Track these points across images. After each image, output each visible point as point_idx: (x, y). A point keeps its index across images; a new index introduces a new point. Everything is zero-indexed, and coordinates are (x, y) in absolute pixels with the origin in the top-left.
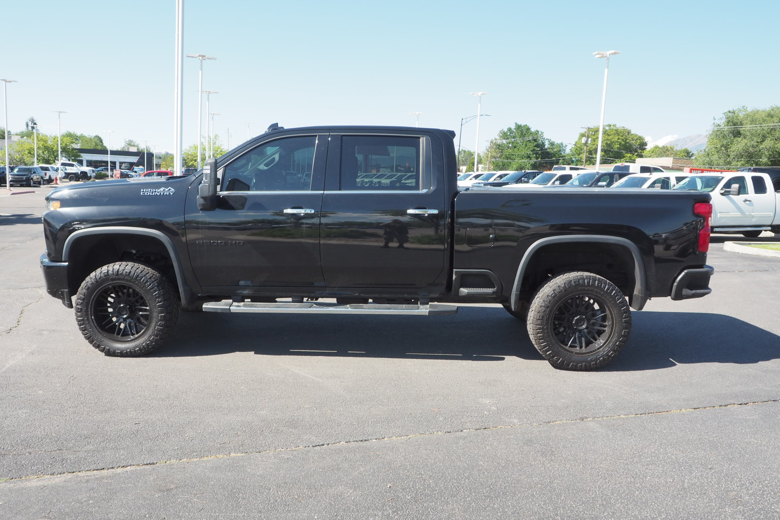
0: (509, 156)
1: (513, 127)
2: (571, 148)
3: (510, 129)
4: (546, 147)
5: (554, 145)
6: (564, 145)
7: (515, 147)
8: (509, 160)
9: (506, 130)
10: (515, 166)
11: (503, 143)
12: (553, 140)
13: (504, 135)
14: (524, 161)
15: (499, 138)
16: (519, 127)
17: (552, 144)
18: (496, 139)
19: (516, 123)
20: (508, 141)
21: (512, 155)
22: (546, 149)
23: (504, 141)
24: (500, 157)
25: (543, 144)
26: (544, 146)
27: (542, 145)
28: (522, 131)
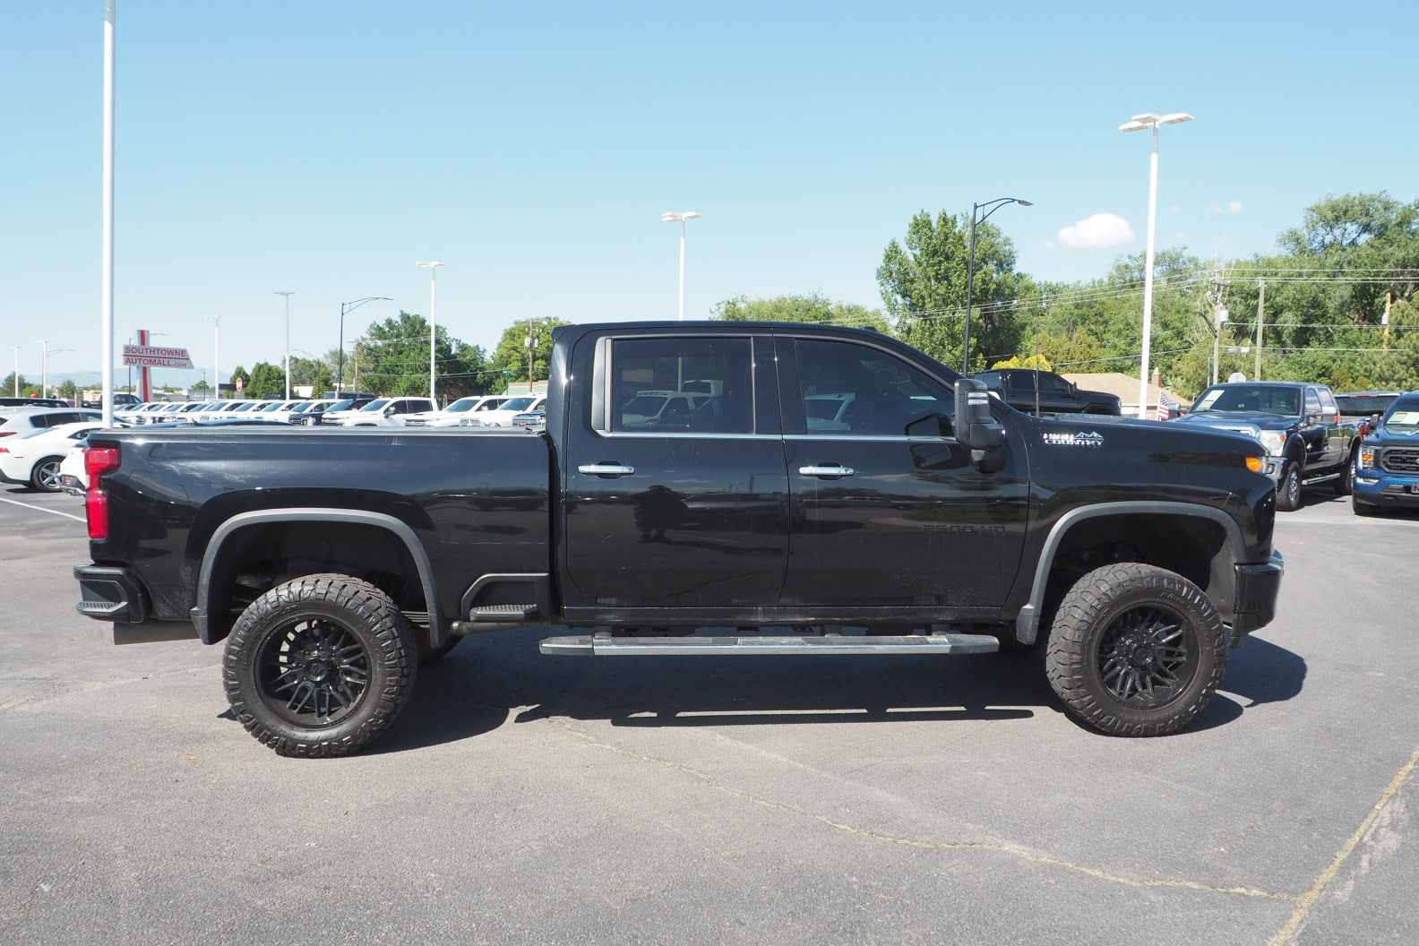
0: (390, 368)
1: (397, 318)
2: (492, 354)
3: (389, 322)
4: (453, 352)
5: (465, 349)
6: (481, 350)
7: (401, 353)
8: (392, 375)
9: (382, 323)
10: (404, 385)
11: (376, 347)
12: (464, 341)
13: (379, 333)
14: (419, 375)
15: (369, 337)
16: (406, 318)
17: (464, 348)
18: (364, 339)
19: (402, 312)
20: (387, 342)
21: (397, 366)
22: (454, 356)
23: (380, 343)
24: (374, 370)
25: (449, 348)
26: (450, 351)
27: (446, 350)
28: (413, 326)
